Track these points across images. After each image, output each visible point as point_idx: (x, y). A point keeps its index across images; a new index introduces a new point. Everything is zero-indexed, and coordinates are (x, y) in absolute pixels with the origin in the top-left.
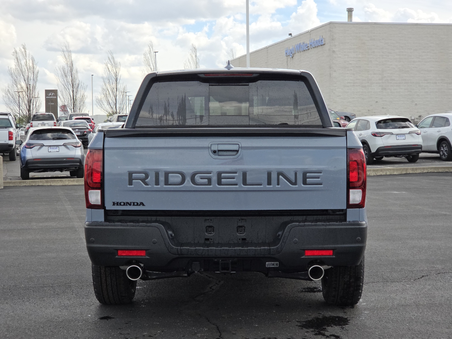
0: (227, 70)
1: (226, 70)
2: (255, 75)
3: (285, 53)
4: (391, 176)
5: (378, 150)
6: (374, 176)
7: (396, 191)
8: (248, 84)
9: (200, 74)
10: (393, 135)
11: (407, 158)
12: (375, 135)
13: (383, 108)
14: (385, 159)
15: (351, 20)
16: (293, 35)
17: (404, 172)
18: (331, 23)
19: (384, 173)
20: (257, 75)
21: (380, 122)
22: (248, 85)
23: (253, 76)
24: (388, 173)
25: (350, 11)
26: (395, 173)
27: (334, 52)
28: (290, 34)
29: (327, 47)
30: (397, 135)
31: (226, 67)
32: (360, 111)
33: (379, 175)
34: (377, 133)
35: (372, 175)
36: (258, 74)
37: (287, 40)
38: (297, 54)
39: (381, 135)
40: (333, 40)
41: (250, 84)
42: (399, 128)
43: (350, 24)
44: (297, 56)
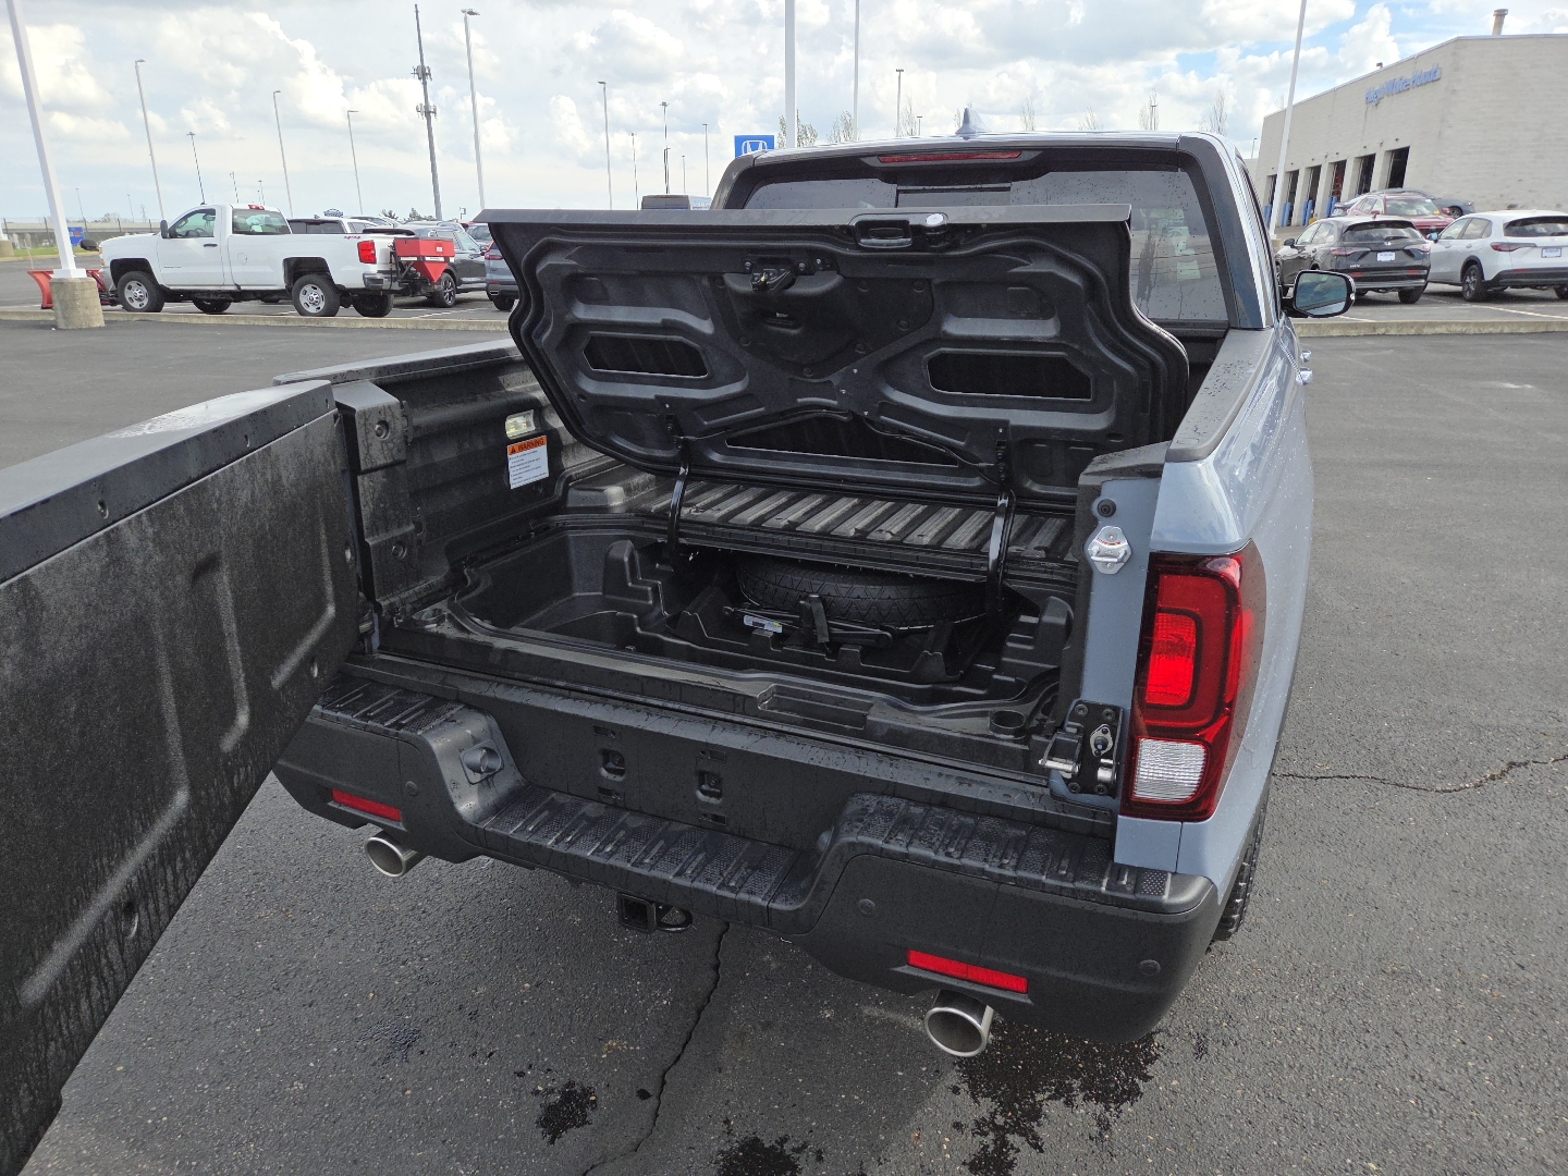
0: (964, 141)
1: (960, 140)
2: (1027, 156)
3: (1364, 98)
4: (1512, 336)
5: (1499, 276)
6: (1475, 334)
7: (1512, 382)
8: (1007, 185)
9: (869, 155)
10: (1535, 249)
11: (1557, 291)
12: (1497, 248)
13: (1530, 191)
14: (1509, 290)
15: (1499, 32)
16: (1384, 65)
17: (1542, 329)
18: (1458, 40)
19: (1498, 330)
20: (1033, 155)
21: (1513, 223)
22: (1008, 189)
23: (1021, 159)
24: (1506, 330)
25: (1501, 14)
26: (1522, 330)
27: (1455, 91)
28: (1380, 64)
29: (1442, 84)
30: (1546, 248)
31: (958, 133)
32: (1484, 197)
33: (1485, 334)
34: (1502, 244)
35: (1472, 332)
36: (1038, 153)
37: (1373, 74)
38: (1386, 99)
39: (1510, 248)
40: (1456, 70)
41: (1015, 185)
42: (1553, 235)
43: (1497, 39)
44: (1385, 103)
